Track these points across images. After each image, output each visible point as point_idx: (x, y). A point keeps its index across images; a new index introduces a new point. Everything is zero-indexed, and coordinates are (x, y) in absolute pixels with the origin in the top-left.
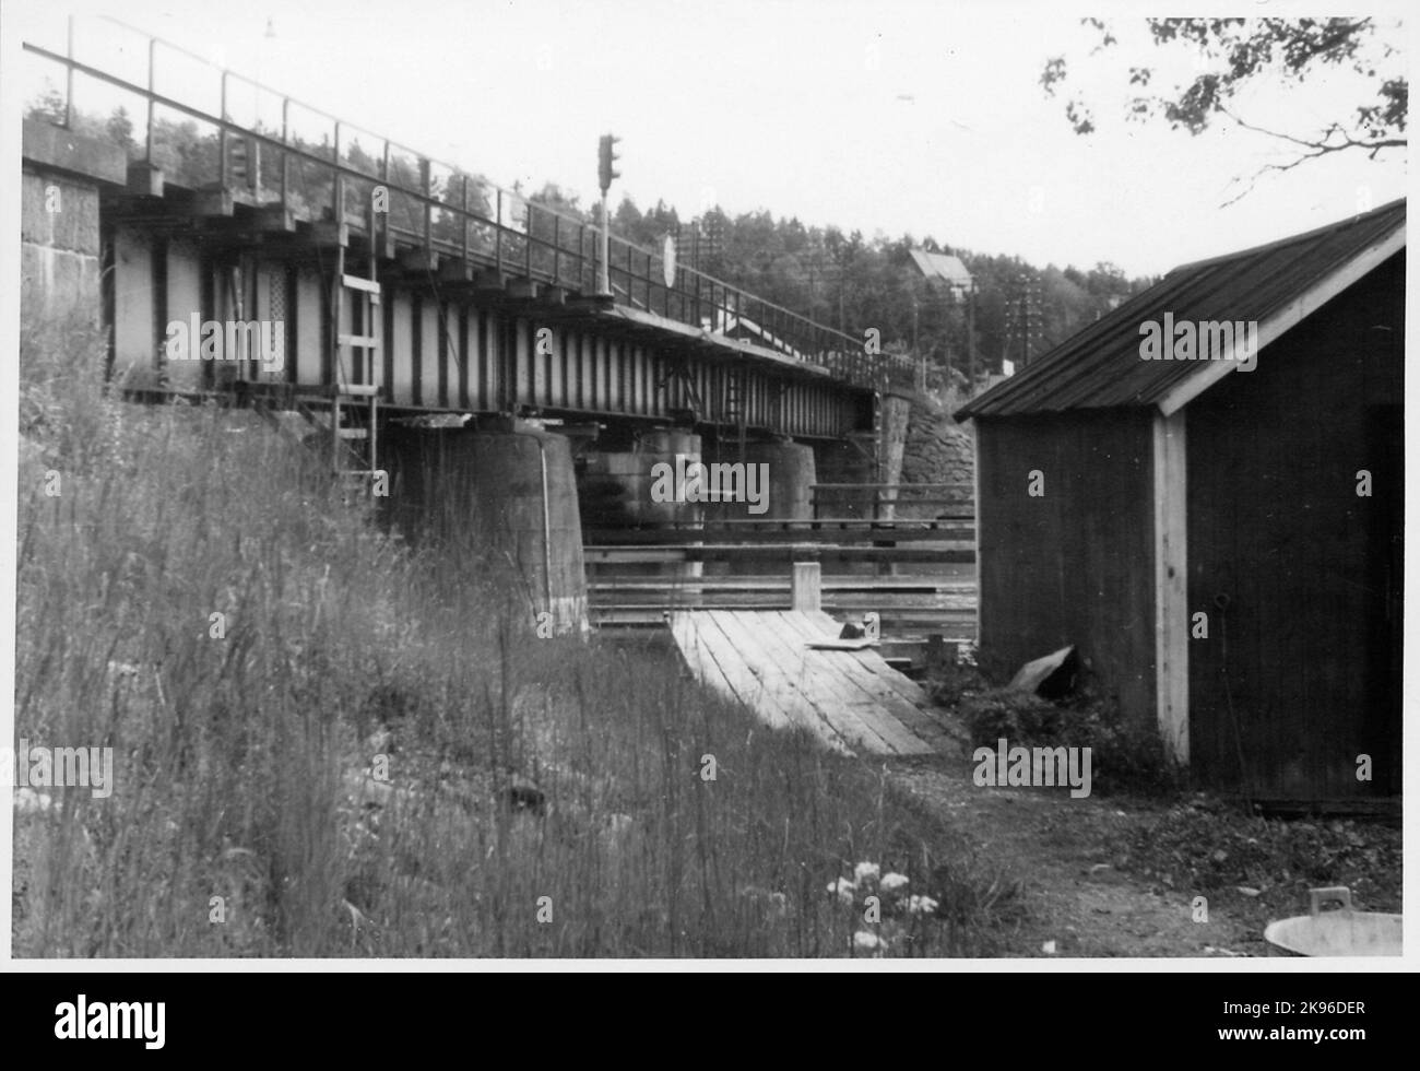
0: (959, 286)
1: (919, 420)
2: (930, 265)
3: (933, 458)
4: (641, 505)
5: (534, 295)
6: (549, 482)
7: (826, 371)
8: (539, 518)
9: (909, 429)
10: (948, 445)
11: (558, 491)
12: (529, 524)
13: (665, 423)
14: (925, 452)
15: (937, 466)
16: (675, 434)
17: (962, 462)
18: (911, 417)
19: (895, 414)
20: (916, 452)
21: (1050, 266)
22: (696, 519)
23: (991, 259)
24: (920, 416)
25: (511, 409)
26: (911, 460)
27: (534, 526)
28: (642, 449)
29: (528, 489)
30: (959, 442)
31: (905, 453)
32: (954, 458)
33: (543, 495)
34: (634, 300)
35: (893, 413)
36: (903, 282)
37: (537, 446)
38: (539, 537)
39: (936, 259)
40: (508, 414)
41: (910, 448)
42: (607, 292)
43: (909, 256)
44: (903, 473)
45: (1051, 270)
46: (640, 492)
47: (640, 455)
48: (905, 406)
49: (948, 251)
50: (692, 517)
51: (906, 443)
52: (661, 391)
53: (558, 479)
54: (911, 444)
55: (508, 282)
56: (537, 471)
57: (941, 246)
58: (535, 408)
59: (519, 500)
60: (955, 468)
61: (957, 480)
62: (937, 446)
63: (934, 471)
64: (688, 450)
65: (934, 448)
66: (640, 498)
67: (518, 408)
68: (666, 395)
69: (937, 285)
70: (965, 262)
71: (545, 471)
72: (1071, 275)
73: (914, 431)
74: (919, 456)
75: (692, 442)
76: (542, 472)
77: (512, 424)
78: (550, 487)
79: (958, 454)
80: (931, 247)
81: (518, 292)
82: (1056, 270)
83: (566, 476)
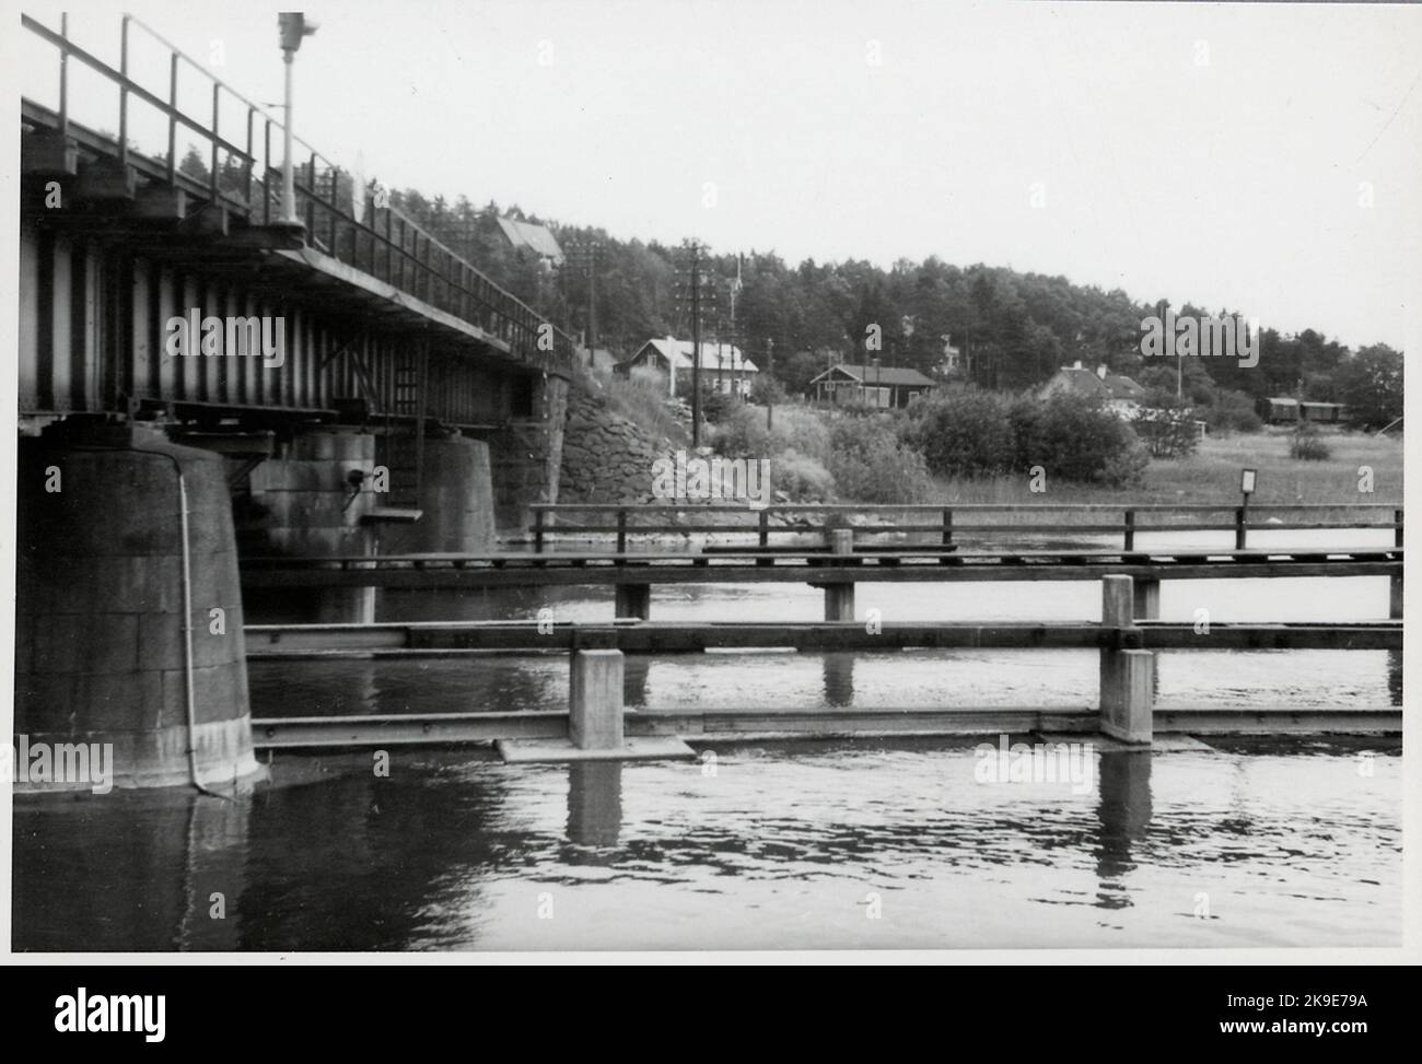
0: (549, 257)
1: (579, 405)
2: (518, 235)
3: (597, 449)
4: (292, 535)
5: (182, 214)
6: (191, 530)
7: (505, 346)
8: (175, 591)
9: (568, 417)
10: (614, 434)
11: (207, 545)
12: (156, 599)
13: (327, 419)
14: (588, 442)
15: (602, 458)
16: (342, 435)
17: (632, 455)
18: (569, 400)
19: (555, 397)
20: (576, 441)
21: (633, 240)
22: (368, 553)
23: (578, 230)
24: (580, 399)
25: (124, 408)
26: (574, 451)
27: (163, 605)
28: (295, 453)
29: (157, 543)
30: (626, 430)
31: (565, 443)
32: (620, 449)
33: (181, 554)
34: (316, 239)
35: (556, 396)
36: (492, 250)
37: (172, 472)
38: (173, 622)
39: (525, 228)
40: (120, 417)
41: (573, 436)
42: (293, 219)
43: (497, 224)
44: (563, 466)
45: (635, 244)
46: (291, 516)
47: (291, 462)
48: (565, 387)
49: (534, 221)
50: (362, 552)
51: (565, 431)
52: (324, 372)
53: (208, 526)
54: (571, 433)
55: (139, 188)
56: (172, 513)
57: (527, 217)
58: (162, 406)
59: (139, 561)
60: (624, 462)
61: (627, 475)
62: (602, 436)
63: (599, 465)
64: (358, 455)
65: (598, 438)
66: (292, 524)
67: (135, 404)
68: (329, 377)
69: (527, 254)
70: (553, 231)
71: (185, 512)
72: (655, 249)
73: (574, 417)
74: (580, 446)
75: (364, 445)
76: (179, 516)
77: (128, 433)
78: (193, 539)
79: (626, 445)
80: (517, 214)
81: (154, 209)
82: (640, 244)
83: (220, 519)
